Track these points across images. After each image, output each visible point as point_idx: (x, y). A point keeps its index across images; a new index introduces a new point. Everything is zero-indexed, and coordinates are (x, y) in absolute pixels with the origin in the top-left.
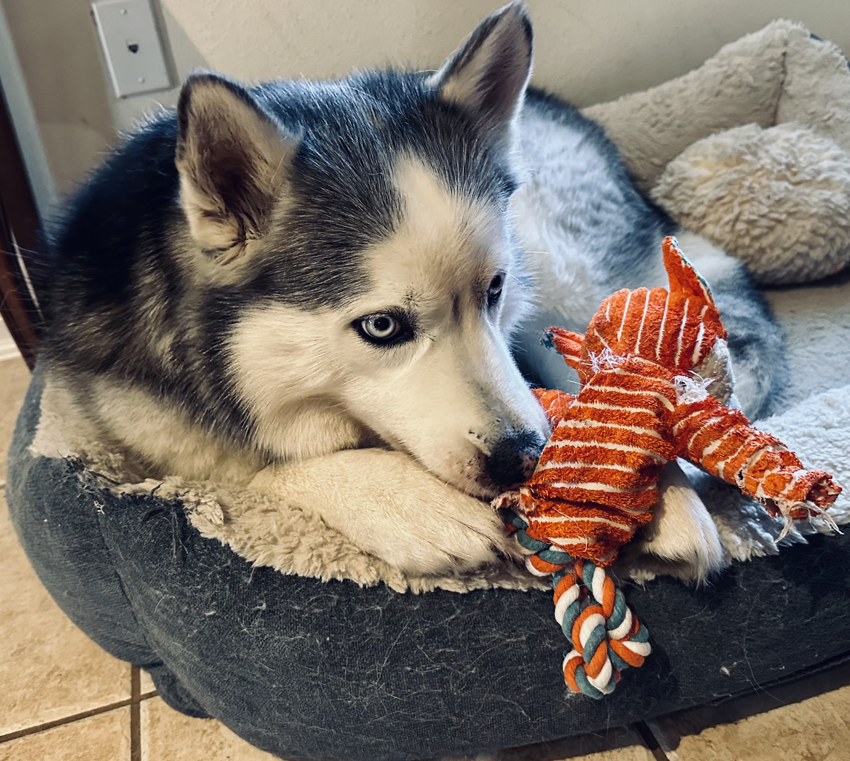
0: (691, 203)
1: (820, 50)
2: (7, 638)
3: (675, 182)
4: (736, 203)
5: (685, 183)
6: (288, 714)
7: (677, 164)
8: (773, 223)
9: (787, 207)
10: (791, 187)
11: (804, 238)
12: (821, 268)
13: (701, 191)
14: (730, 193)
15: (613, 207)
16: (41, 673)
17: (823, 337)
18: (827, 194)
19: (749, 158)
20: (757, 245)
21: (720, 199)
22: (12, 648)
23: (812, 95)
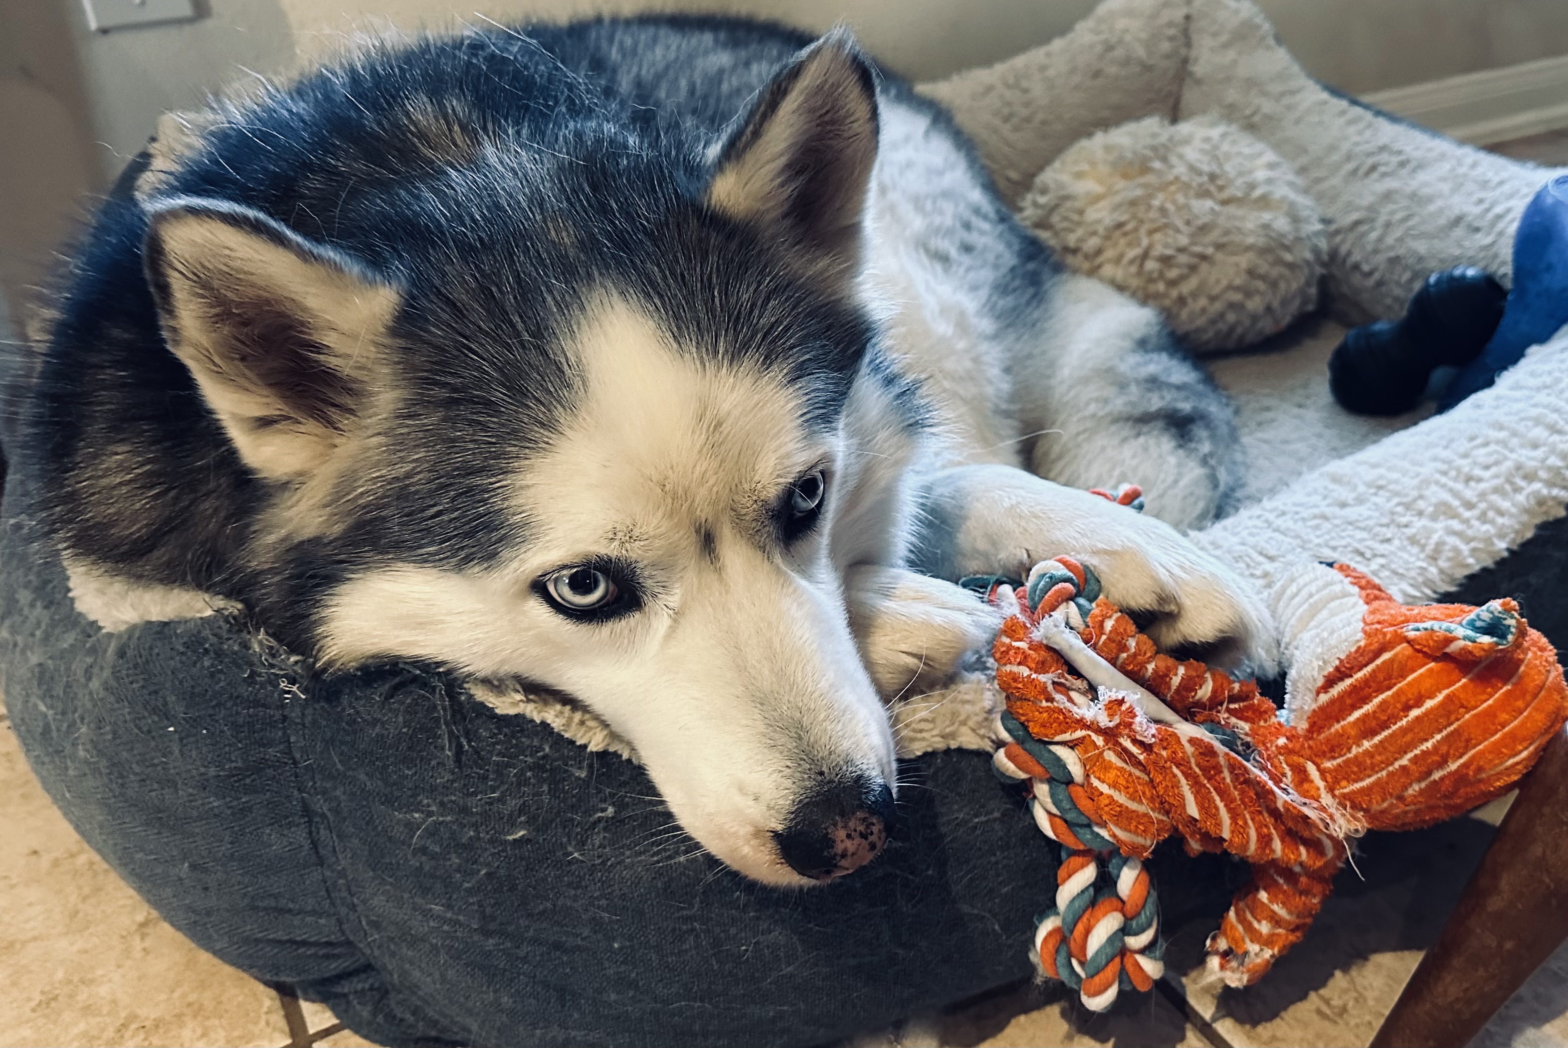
0: (1080, 232)
1: (1237, 12)
2: (14, 984)
3: (1052, 204)
4: (1143, 231)
5: (1068, 204)
6: (631, 993)
7: (1048, 176)
8: (1194, 261)
9: (1214, 235)
10: (1217, 208)
11: (1238, 282)
12: (1260, 325)
13: (1092, 215)
14: (1134, 217)
15: (986, 226)
16: (103, 1030)
17: (1273, 420)
18: (1266, 216)
19: (1157, 165)
20: (1174, 293)
21: (1120, 225)
22: (29, 999)
23: (1228, 79)
